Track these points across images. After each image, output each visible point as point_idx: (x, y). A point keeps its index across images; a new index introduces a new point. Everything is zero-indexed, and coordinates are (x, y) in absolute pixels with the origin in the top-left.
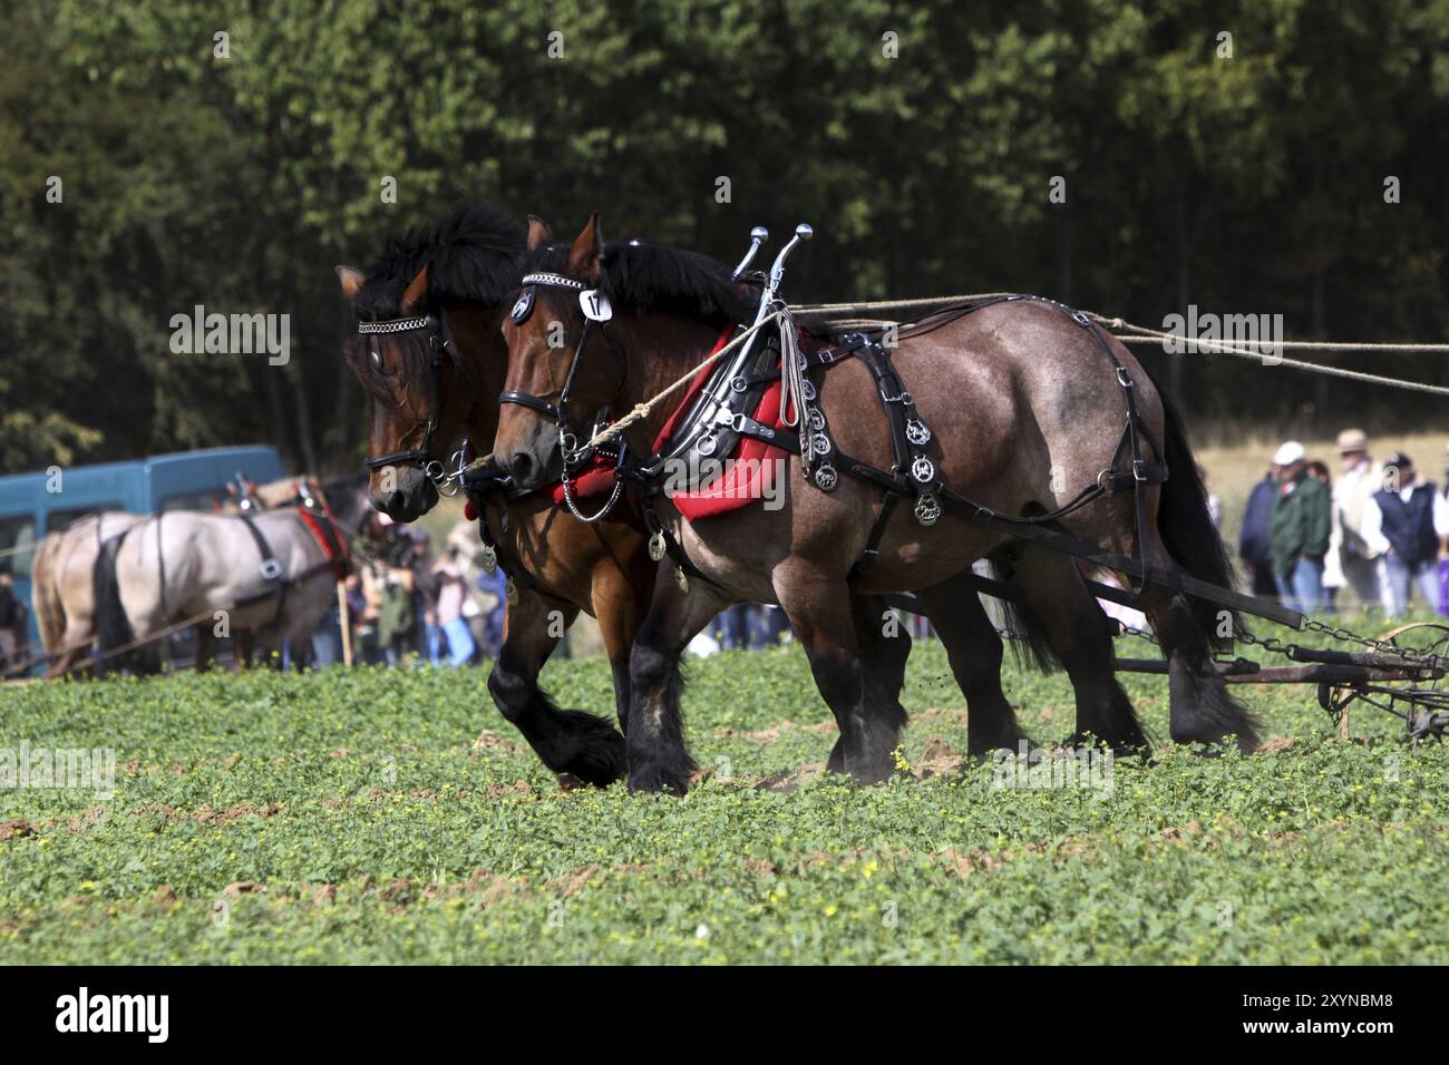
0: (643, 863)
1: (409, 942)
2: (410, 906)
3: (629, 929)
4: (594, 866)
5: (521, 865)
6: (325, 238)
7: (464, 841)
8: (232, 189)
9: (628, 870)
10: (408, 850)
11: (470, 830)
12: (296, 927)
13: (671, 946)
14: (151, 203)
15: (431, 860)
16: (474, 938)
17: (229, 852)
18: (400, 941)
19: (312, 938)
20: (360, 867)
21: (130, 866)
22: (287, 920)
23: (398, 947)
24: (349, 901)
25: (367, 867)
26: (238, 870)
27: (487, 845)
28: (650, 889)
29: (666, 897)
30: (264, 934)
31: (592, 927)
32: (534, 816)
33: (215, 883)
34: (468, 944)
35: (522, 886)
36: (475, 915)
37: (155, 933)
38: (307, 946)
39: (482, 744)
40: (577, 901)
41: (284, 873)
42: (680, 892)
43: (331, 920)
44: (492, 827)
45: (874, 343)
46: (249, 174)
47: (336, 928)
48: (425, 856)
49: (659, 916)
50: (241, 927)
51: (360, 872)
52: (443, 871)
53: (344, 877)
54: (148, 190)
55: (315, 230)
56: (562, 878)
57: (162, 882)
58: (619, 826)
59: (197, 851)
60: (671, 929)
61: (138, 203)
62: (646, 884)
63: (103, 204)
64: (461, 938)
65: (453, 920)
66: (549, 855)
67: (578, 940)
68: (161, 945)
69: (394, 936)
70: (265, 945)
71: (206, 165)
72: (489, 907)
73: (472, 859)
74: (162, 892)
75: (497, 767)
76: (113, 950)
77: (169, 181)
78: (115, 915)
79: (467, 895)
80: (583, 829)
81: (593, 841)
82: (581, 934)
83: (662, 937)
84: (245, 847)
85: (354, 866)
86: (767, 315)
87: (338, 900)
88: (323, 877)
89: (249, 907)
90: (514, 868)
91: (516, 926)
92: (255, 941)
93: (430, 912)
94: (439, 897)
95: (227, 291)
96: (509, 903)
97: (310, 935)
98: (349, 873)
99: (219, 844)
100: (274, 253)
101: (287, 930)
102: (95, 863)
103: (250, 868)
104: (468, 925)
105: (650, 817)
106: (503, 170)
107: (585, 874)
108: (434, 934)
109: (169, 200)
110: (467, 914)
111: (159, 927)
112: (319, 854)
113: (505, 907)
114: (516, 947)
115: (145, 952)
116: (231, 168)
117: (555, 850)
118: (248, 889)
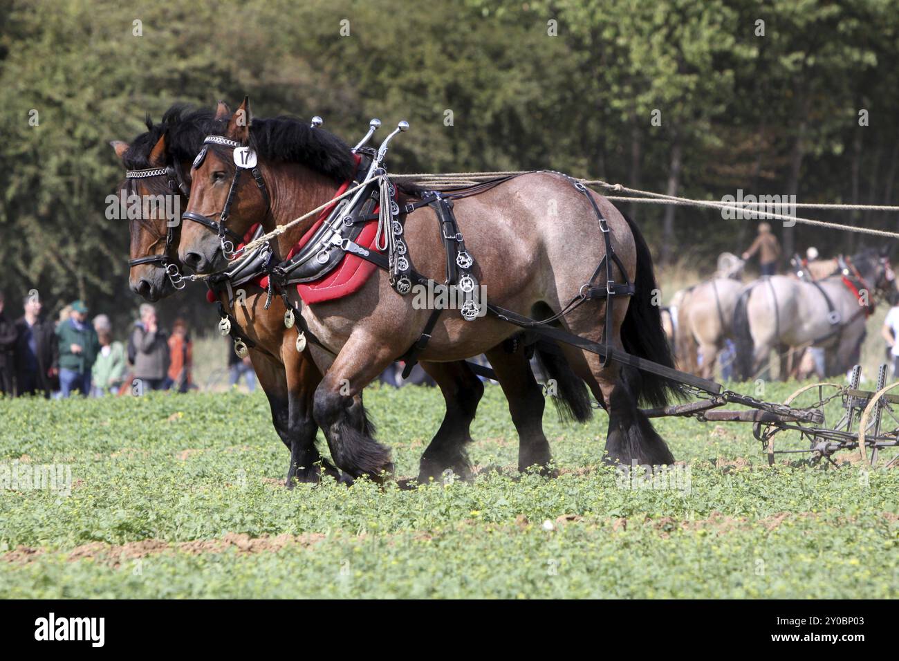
0: (818, 512)
1: (673, 555)
2: (672, 533)
3: (809, 552)
4: (787, 512)
5: (741, 510)
6: (624, 117)
7: (706, 494)
8: (568, 85)
9: (808, 515)
10: (672, 498)
11: (709, 487)
12: (602, 544)
13: (835, 564)
14: (518, 93)
15: (685, 505)
16: (712, 555)
17: (560, 495)
18: (667, 555)
19: (612, 551)
20: (641, 508)
21: (499, 502)
22: (596, 539)
23: (665, 559)
24: (635, 529)
25: (645, 508)
26: (566, 507)
27: (719, 497)
28: (823, 528)
29: (833, 533)
30: (582, 547)
31: (786, 550)
32: (749, 479)
33: (551, 514)
34: (709, 558)
35: (742, 523)
36: (712, 541)
37: (516, 544)
38: (609, 556)
39: (716, 434)
40: (777, 534)
41: (594, 510)
42: (840, 530)
43: (624, 539)
44: (723, 486)
45: (443, 199)
46: (577, 76)
47: (626, 545)
48: (681, 502)
49: (828, 545)
50: (568, 542)
51: (641, 511)
52: (693, 512)
53: (631, 514)
54: (517, 85)
55: (618, 112)
56: (766, 519)
57: (519, 513)
58: (802, 488)
59: (541, 494)
60: (836, 553)
61: (510, 93)
62: (821, 524)
63: (488, 92)
64: (704, 554)
65: (699, 542)
66: (758, 505)
67: (778, 558)
68: (519, 552)
69: (662, 551)
70: (582, 554)
71: (552, 70)
72: (721, 536)
73: (710, 506)
74: (521, 518)
75: (724, 449)
76: (489, 554)
77: (529, 79)
78: (491, 532)
79: (707, 527)
80: (780, 489)
81: (786, 496)
82: (780, 555)
83: (829, 559)
84: (570, 493)
85: (637, 507)
86: (373, 177)
87: (628, 527)
88: (618, 514)
89: (573, 530)
90: (736, 512)
91: (739, 548)
92: (577, 551)
93: (685, 537)
94: (690, 528)
95: (563, 149)
96: (734, 533)
97: (611, 548)
98: (634, 511)
99: (554, 490)
100: (593, 125)
101: (597, 545)
102: (478, 499)
103: (574, 506)
104: (708, 546)
105: (822, 483)
106: (736, 77)
107: (781, 517)
108: (687, 551)
109: (528, 92)
110: (707, 540)
111: (519, 540)
112: (615, 499)
113: (731, 536)
114: (738, 561)
115: (509, 555)
116: (568, 74)
117: (762, 501)
118: (572, 519)
